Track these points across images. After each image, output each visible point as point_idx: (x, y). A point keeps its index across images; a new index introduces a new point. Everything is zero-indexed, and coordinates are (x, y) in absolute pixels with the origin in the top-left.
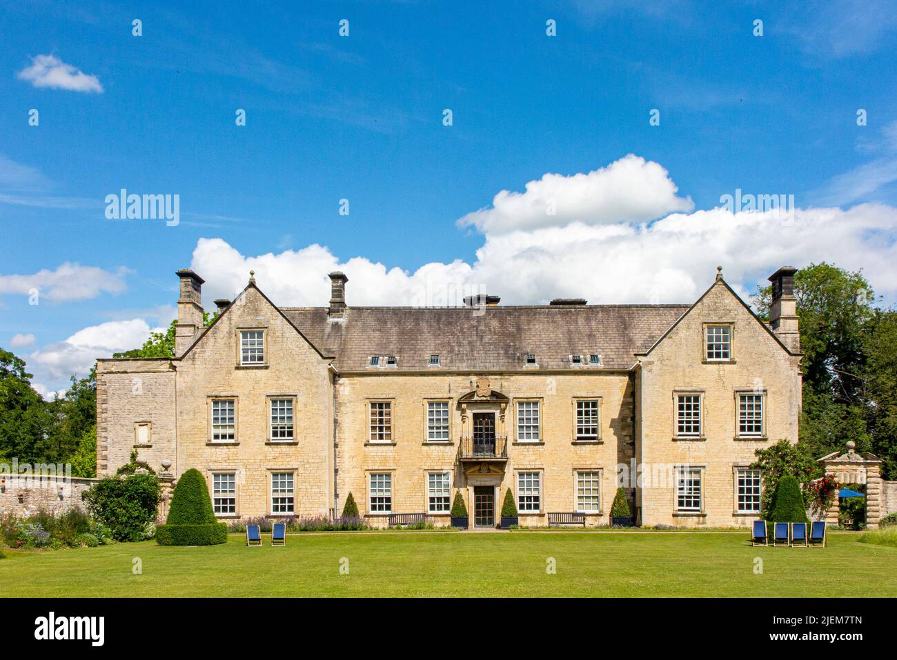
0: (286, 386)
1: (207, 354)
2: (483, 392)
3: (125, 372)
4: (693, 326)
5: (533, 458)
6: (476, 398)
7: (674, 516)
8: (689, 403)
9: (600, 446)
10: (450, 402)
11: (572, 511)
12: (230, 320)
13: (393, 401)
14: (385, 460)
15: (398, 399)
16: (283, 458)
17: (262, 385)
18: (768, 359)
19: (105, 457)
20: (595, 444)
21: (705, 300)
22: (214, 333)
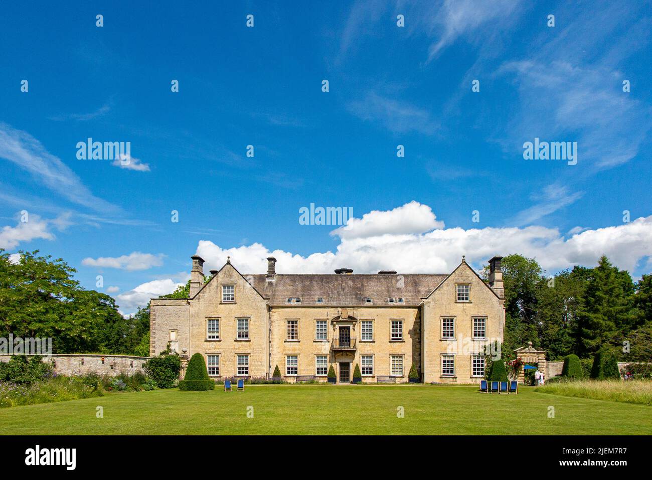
0: (246, 313)
1: (205, 297)
2: (344, 316)
3: (165, 305)
4: (451, 285)
5: (370, 349)
6: (341, 319)
7: (440, 378)
8: (448, 323)
9: (403, 343)
10: (328, 321)
11: (389, 375)
12: (217, 280)
13: (299, 320)
14: (294, 349)
15: (302, 320)
16: (243, 348)
17: (233, 312)
18: (488, 301)
19: (154, 347)
20: (400, 342)
21: (456, 272)
22: (209, 286)
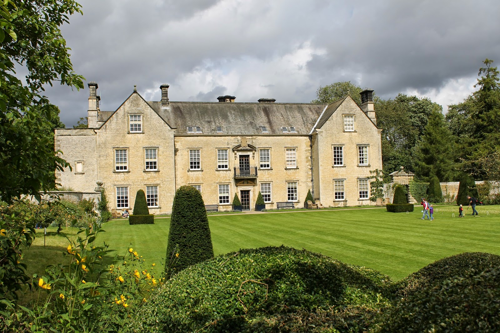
0: (154, 142)
1: (112, 126)
2: (244, 146)
4: (339, 115)
5: (268, 176)
6: (241, 148)
7: (334, 201)
8: (338, 151)
9: (298, 170)
10: (228, 150)
11: (285, 201)
12: (124, 109)
13: (201, 149)
14: (198, 179)
16: (152, 178)
17: (141, 142)
20: (295, 169)
22: (116, 115)
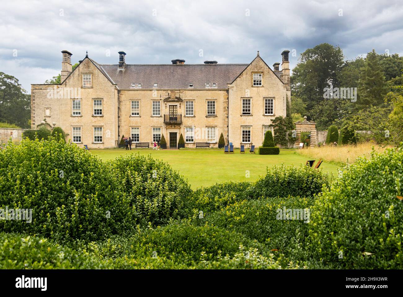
0: (100, 95)
1: (71, 83)
2: (173, 97)
3: (41, 89)
4: (248, 73)
5: (191, 122)
6: (170, 100)
7: (241, 144)
8: (247, 102)
9: (216, 118)
10: (161, 101)
11: (205, 142)
12: (79, 70)
13: (140, 100)
14: (137, 122)
15: (143, 100)
16: (98, 121)
17: (90, 95)
18: (275, 85)
19: (34, 121)
20: (214, 117)
21: (253, 64)
22: (73, 75)
